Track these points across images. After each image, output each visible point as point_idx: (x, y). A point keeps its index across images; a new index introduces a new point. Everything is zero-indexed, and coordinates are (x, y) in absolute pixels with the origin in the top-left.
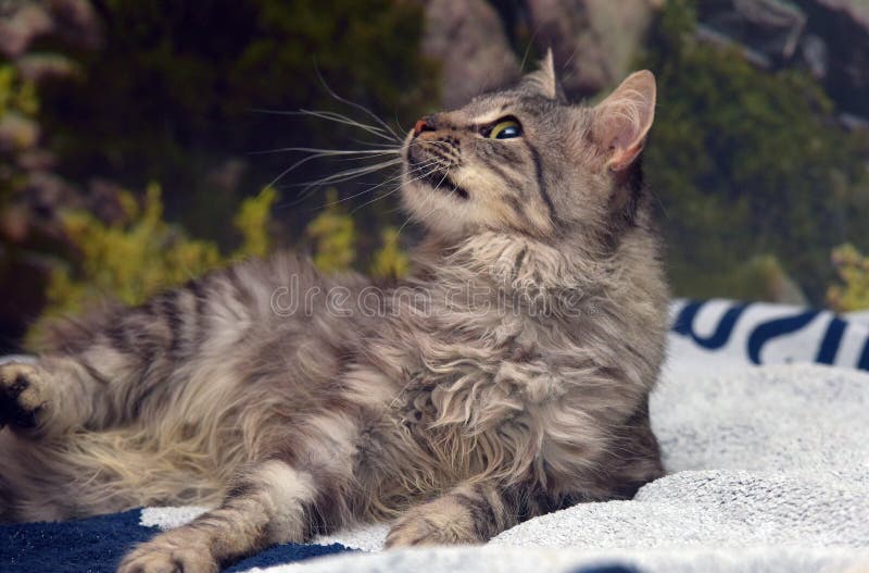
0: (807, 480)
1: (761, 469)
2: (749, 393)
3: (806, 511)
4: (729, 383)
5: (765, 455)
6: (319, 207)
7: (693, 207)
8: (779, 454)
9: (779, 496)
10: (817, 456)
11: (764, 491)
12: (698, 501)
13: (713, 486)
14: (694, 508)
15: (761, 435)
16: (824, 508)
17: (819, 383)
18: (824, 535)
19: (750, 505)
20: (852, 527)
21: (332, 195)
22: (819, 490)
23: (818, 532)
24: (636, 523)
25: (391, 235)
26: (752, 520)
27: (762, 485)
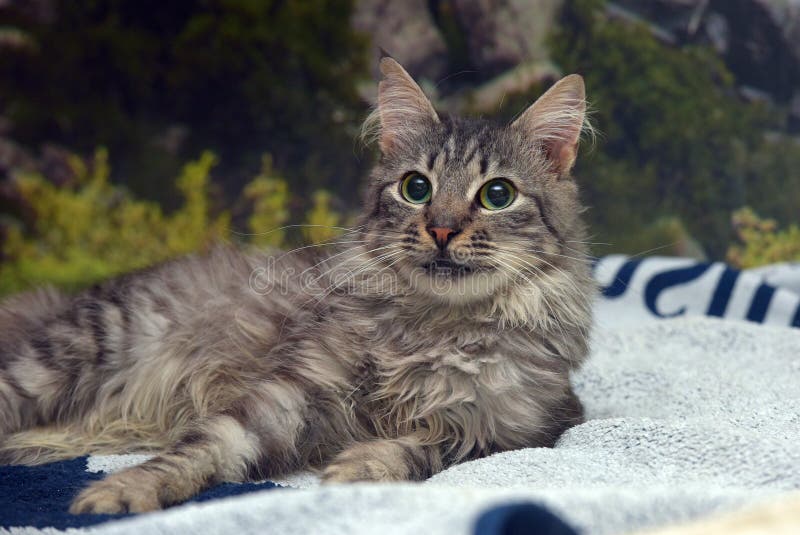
0: (706, 426)
1: (664, 417)
2: (650, 347)
3: (704, 455)
4: (630, 339)
5: (667, 404)
6: (256, 171)
7: (603, 172)
8: (680, 403)
9: (680, 441)
10: (716, 404)
11: (666, 436)
12: (604, 446)
13: (618, 432)
14: (601, 453)
15: (663, 382)
16: (721, 452)
17: (713, 334)
18: (721, 477)
19: (653, 450)
20: (747, 469)
21: (267, 159)
22: (717, 436)
23: (716, 474)
24: (546, 467)
25: (322, 197)
26: (655, 463)
27: (664, 431)
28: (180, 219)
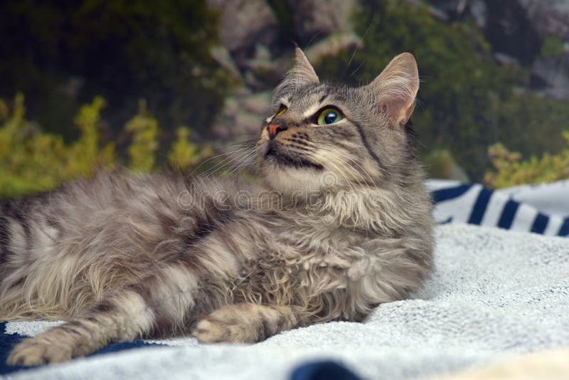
0: (464, 306)
3: (463, 327)
6: (134, 112)
9: (445, 317)
11: (435, 313)
12: (390, 321)
13: (400, 310)
14: (388, 326)
16: (475, 325)
17: (473, 237)
18: (475, 343)
19: (426, 323)
20: (494, 338)
21: (142, 103)
22: (473, 313)
23: (471, 341)
24: (347, 334)
25: (183, 132)
26: (426, 333)
27: (434, 309)
28: (78, 147)
